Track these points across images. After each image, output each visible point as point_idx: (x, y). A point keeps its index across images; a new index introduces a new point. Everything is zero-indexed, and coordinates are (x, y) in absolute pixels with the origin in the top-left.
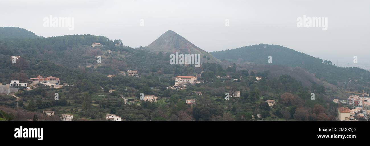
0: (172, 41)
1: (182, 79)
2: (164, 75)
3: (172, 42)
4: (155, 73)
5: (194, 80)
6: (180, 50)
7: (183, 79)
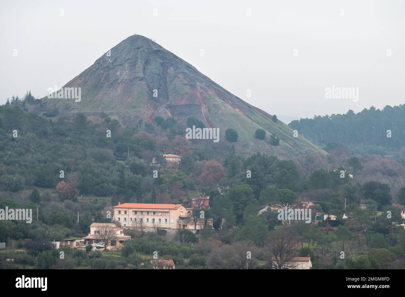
0: (142, 75)
1: (136, 212)
2: (79, 198)
3: (142, 79)
4: (47, 190)
5: (181, 218)
6: (169, 107)
7: (142, 212)
